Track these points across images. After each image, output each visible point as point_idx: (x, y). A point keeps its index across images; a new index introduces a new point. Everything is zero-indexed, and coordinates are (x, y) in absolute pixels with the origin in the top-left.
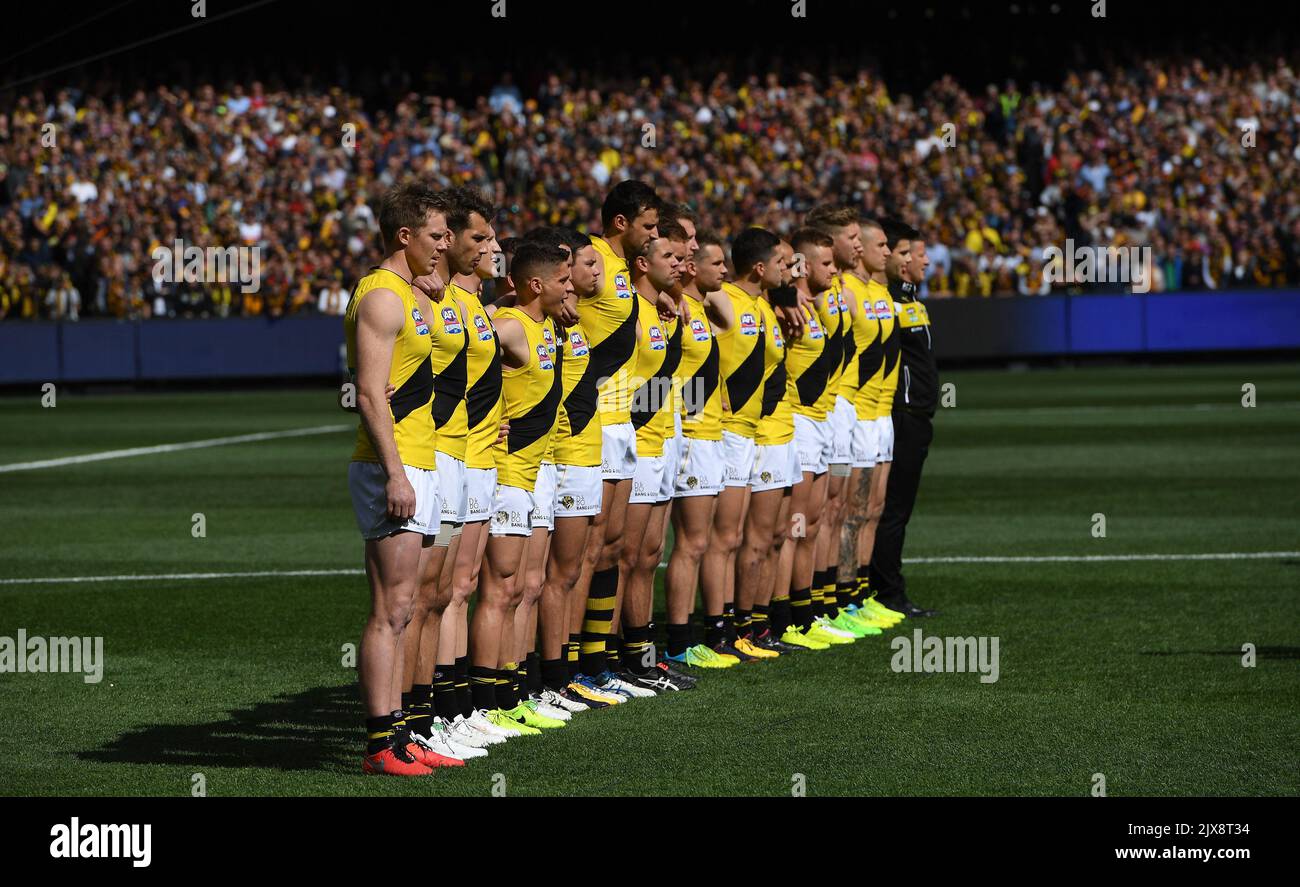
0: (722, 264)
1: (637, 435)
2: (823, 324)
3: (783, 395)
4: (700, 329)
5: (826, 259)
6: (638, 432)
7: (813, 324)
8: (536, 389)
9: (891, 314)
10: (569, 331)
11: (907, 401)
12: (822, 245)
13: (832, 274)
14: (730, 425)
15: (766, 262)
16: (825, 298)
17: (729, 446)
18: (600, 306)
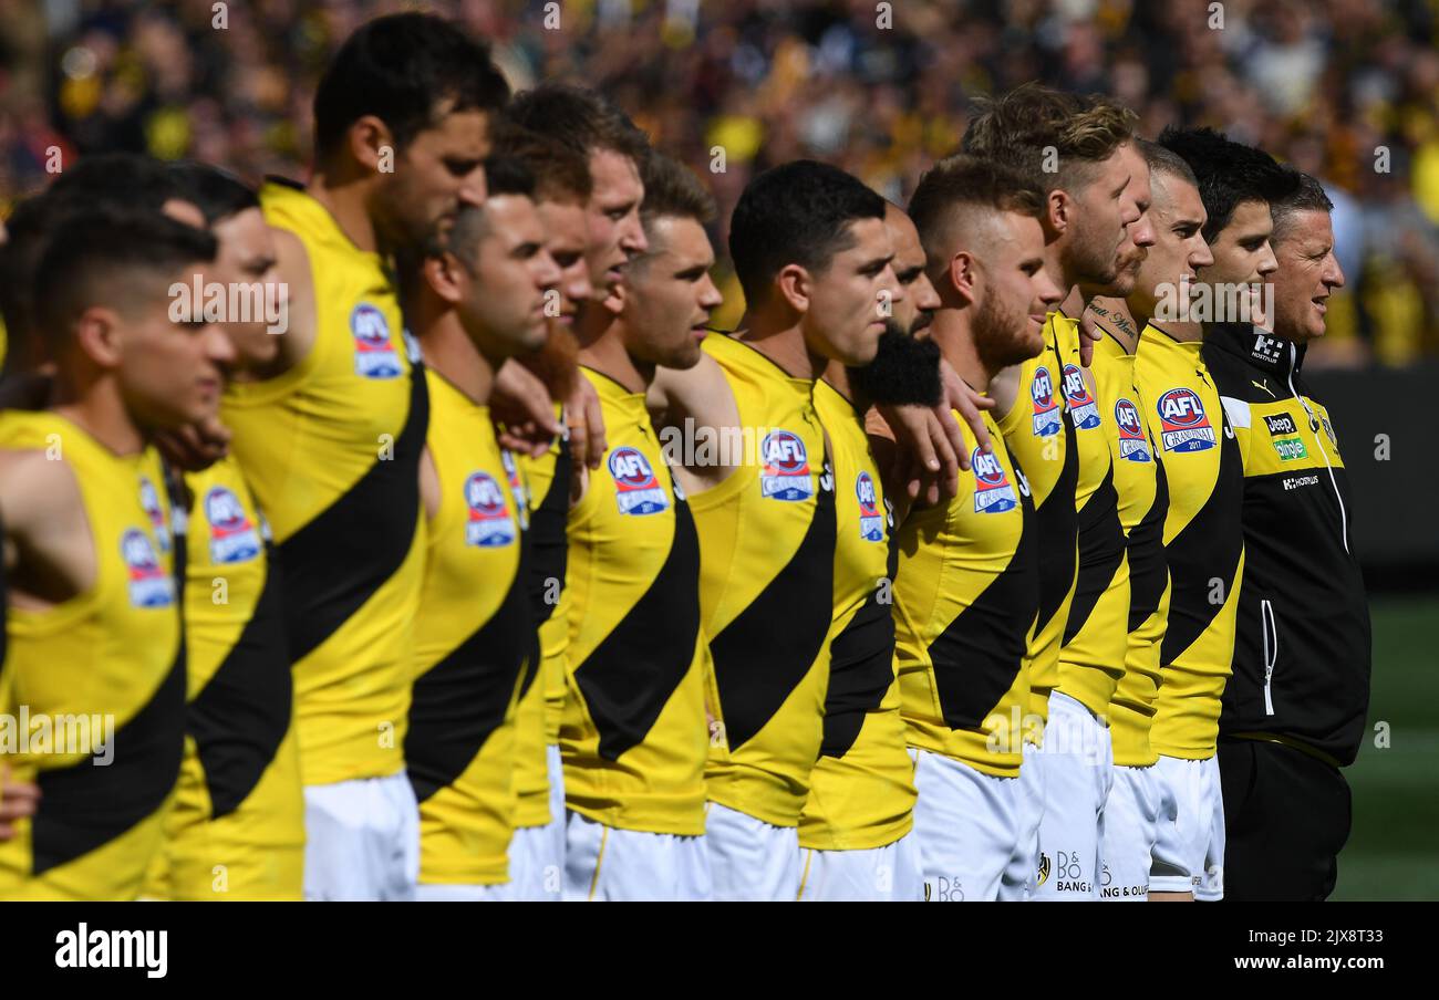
0: (705, 278)
1: (424, 817)
2: (1015, 464)
3: (881, 691)
4: (640, 477)
5: (1029, 254)
6: (427, 807)
7: (985, 465)
8: (121, 669)
9: (1214, 434)
10: (201, 482)
11: (1270, 711)
12: (1013, 208)
13: (1048, 301)
14: (724, 786)
15: (819, 265)
16: (1024, 382)
17: (721, 852)
18: (304, 405)
